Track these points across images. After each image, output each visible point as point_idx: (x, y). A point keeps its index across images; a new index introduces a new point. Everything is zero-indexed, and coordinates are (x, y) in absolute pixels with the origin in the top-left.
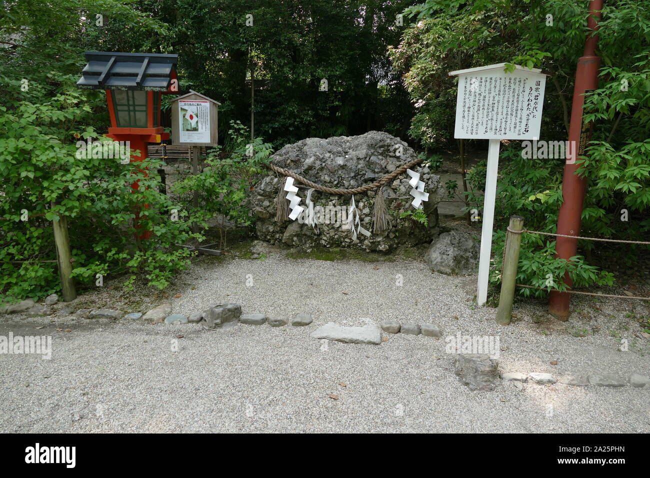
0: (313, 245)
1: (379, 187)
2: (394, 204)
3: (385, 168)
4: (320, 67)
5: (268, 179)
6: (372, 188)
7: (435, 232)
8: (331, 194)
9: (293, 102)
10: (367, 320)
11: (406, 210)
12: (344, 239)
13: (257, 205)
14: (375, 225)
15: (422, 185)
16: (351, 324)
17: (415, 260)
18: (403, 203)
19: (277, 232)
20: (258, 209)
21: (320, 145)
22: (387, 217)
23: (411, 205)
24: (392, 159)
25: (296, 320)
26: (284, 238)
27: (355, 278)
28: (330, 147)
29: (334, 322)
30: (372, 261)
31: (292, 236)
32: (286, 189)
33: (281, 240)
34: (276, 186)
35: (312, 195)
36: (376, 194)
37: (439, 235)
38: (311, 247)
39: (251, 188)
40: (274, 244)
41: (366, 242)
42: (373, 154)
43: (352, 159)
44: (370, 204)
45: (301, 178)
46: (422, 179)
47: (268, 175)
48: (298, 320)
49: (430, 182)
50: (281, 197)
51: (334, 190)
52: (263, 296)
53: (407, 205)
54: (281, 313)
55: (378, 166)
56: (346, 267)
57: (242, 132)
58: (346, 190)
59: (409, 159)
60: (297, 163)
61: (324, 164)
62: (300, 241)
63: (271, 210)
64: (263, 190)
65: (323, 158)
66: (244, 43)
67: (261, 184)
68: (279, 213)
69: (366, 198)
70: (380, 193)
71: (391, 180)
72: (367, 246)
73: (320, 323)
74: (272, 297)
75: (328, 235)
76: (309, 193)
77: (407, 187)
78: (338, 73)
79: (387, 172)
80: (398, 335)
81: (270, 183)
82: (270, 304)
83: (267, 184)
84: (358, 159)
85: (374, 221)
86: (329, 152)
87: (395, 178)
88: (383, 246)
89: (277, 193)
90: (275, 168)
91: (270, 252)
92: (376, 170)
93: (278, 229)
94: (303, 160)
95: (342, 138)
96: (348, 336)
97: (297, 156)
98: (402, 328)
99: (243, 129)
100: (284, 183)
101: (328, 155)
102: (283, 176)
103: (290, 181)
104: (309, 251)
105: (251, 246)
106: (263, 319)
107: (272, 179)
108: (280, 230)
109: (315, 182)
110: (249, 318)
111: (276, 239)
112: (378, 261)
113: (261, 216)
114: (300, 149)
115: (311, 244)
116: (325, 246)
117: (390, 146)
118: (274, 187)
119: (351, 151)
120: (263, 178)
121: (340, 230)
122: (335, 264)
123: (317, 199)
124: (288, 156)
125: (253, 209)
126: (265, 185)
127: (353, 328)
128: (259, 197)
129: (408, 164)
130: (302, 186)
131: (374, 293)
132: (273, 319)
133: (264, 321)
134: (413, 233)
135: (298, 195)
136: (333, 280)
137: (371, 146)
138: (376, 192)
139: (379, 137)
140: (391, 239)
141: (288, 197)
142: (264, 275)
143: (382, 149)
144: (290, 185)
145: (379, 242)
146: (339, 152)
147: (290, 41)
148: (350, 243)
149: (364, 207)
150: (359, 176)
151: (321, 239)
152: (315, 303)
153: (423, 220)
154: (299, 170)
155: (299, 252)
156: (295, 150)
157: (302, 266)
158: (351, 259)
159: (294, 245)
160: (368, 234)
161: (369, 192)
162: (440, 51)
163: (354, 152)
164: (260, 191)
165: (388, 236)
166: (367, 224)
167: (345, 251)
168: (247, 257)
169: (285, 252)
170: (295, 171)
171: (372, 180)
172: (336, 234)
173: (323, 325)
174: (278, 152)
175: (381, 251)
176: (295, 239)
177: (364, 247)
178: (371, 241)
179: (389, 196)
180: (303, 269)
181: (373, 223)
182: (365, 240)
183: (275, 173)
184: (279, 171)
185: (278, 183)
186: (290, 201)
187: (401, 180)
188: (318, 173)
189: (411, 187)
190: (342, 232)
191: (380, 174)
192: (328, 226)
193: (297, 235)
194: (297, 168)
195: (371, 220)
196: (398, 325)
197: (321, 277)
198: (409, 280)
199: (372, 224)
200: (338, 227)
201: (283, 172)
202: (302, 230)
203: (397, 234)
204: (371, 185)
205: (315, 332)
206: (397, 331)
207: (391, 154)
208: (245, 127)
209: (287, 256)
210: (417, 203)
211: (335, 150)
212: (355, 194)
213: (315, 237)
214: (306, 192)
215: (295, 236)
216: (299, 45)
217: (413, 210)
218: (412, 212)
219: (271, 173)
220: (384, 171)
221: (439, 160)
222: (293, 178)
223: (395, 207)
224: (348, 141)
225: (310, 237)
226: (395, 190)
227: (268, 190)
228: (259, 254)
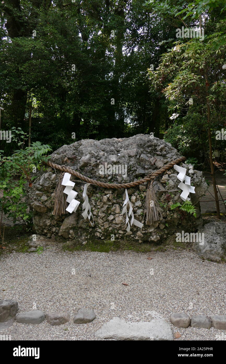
0: (89, 237)
1: (149, 182)
2: (164, 197)
3: (154, 164)
4: (82, 105)
5: (46, 175)
6: (143, 182)
7: (199, 223)
8: (106, 188)
9: (62, 131)
10: (153, 313)
11: (175, 202)
12: (118, 230)
13: (35, 200)
14: (147, 217)
15: (189, 179)
16: (138, 318)
17: (185, 249)
18: (173, 196)
19: (54, 226)
20: (36, 203)
21: (94, 144)
22: (158, 209)
23: (179, 197)
24: (159, 157)
25: (78, 317)
26: (61, 231)
27: (132, 269)
28: (104, 147)
29: (119, 317)
30: (145, 252)
31: (68, 229)
32: (63, 183)
33: (57, 233)
34: (54, 182)
35: (88, 190)
36: (147, 188)
37: (203, 225)
38: (87, 239)
39: (30, 184)
40: (50, 238)
41: (139, 233)
42: (142, 152)
43: (124, 157)
44: (142, 197)
45: (78, 173)
46: (188, 174)
47: (46, 172)
48: (80, 316)
49: (195, 177)
50: (58, 192)
51: (109, 184)
52: (41, 290)
53: (176, 198)
54: (61, 308)
55: (147, 163)
56: (121, 258)
57: (22, 137)
58: (119, 184)
59: (175, 157)
60: (73, 160)
61: (98, 161)
62: (76, 233)
63: (48, 204)
64: (42, 185)
65: (97, 156)
66: (24, 85)
67: (40, 179)
68: (56, 207)
69: (137, 192)
70: (151, 186)
71: (161, 175)
72: (140, 237)
73: (104, 319)
74: (51, 291)
75: (102, 228)
76: (85, 187)
77: (175, 181)
78: (96, 109)
79: (156, 168)
80: (189, 329)
81: (49, 178)
82: (48, 298)
83: (45, 179)
84: (130, 156)
85: (146, 213)
86: (103, 151)
87: (163, 173)
88: (155, 237)
89: (54, 188)
90: (54, 165)
91: (47, 245)
92: (146, 167)
93: (55, 222)
94: (79, 158)
95: (114, 140)
96: (138, 333)
97: (74, 154)
98: (192, 322)
99: (23, 135)
100: (62, 179)
101: (102, 153)
102: (60, 172)
103: (67, 176)
104: (84, 243)
105: (28, 240)
106: (42, 317)
107: (50, 175)
108: (57, 223)
109: (90, 178)
110: (27, 316)
111: (53, 233)
112: (150, 251)
113: (38, 210)
114: (76, 149)
115: (87, 236)
116: (100, 238)
117: (156, 146)
118: (52, 183)
119: (123, 149)
120: (41, 175)
121: (114, 222)
122: (110, 255)
123: (93, 194)
124: (65, 154)
125: (32, 204)
126: (43, 181)
127: (141, 323)
128: (37, 192)
129: (175, 161)
130: (78, 181)
131: (153, 283)
132: (52, 317)
133: (44, 318)
134: (181, 224)
135: (74, 189)
136: (110, 271)
137: (140, 146)
138: (147, 187)
139: (147, 139)
140: (161, 230)
141: (65, 191)
142: (42, 268)
143: (150, 148)
144: (67, 181)
145: (151, 233)
146: (112, 151)
147: (60, 85)
148: (123, 234)
149: (137, 200)
150: (131, 172)
151: (96, 231)
152: (96, 296)
153: (192, 210)
154: (75, 167)
155: (75, 244)
156: (72, 149)
157: (78, 257)
158: (125, 250)
159: (70, 238)
160: (141, 225)
161: (141, 187)
162: (199, 63)
163: (126, 151)
164: (38, 186)
165: (158, 228)
166: (139, 216)
167: (119, 242)
168: (25, 250)
169: (61, 245)
170: (72, 167)
171: (143, 176)
172: (110, 227)
173: (107, 321)
174: (56, 152)
175: (153, 242)
176: (71, 231)
177: (137, 238)
178: (143, 232)
179: (159, 189)
180: (79, 261)
181: (146, 216)
182: (137, 231)
183: (53, 169)
184: (57, 167)
185: (56, 178)
186: (67, 195)
187: (169, 175)
188: (93, 169)
189: (179, 181)
190: (116, 224)
191: (150, 170)
192: (102, 219)
193: (73, 228)
194: (74, 165)
195: (143, 212)
196: (188, 318)
197: (99, 268)
198: (184, 268)
199: (144, 216)
200: (113, 220)
201: (61, 169)
202: (78, 223)
203: (167, 225)
204: (142, 180)
205: (100, 330)
206: (187, 325)
207: (159, 153)
208: (26, 134)
209: (64, 249)
210: (185, 195)
211: (108, 149)
212: (128, 188)
213: (91, 230)
214: (82, 187)
215: (71, 229)
216: (66, 87)
217: (182, 202)
218: (181, 203)
219: (49, 170)
220: (153, 168)
221: (194, 161)
222: (70, 173)
223: (165, 200)
224: (119, 142)
225: (85, 230)
226: (164, 184)
227: (46, 185)
228: (36, 247)
